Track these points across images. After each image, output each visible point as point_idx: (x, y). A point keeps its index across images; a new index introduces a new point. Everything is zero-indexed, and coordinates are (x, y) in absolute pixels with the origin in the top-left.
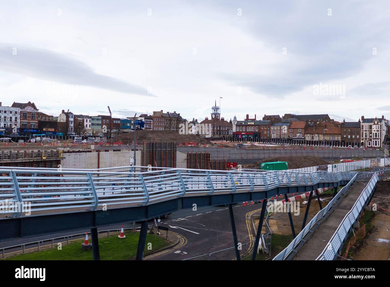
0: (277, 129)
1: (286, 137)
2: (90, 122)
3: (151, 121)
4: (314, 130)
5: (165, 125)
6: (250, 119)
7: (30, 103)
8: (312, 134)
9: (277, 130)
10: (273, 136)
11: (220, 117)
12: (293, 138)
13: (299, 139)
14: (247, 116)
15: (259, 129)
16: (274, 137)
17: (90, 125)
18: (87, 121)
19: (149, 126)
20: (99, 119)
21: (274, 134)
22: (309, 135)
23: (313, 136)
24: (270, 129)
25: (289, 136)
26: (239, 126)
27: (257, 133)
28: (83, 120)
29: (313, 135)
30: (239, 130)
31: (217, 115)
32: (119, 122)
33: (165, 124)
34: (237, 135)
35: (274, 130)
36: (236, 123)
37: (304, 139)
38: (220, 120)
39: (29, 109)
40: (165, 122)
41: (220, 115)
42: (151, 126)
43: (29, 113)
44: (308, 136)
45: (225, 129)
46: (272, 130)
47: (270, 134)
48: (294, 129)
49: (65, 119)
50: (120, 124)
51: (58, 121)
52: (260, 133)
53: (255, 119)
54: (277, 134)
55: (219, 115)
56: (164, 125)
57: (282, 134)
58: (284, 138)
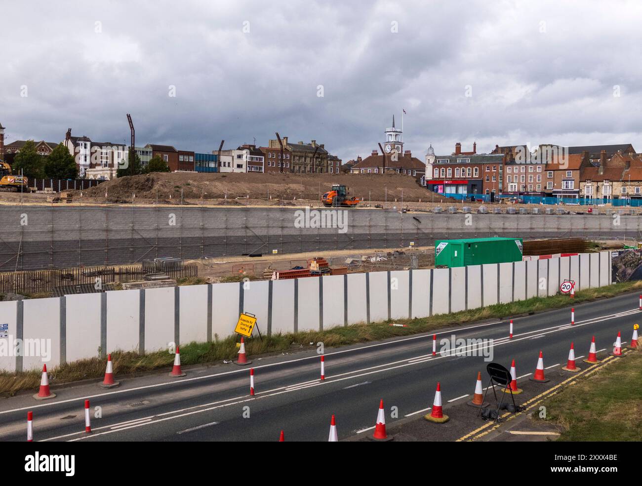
0: (519, 171)
1: (539, 190)
3: (261, 159)
4: (602, 173)
5: (292, 168)
6: (463, 154)
8: (597, 182)
9: (519, 173)
10: (509, 187)
11: (402, 151)
12: (554, 190)
13: (567, 192)
14: (458, 146)
15: (481, 173)
16: (512, 189)
19: (257, 168)
20: (147, 152)
21: (512, 182)
22: (590, 184)
23: (598, 187)
24: (503, 172)
25: (545, 188)
26: (439, 166)
27: (476, 180)
29: (600, 184)
30: (439, 176)
31: (396, 146)
32: (191, 159)
33: (292, 165)
34: (434, 185)
35: (513, 173)
36: (432, 161)
37: (578, 192)
38: (403, 156)
40: (292, 161)
41: (402, 146)
42: (260, 169)
44: (588, 187)
45: (412, 174)
46: (509, 174)
47: (503, 184)
48: (555, 171)
50: (193, 162)
52: (482, 181)
53: (475, 152)
54: (519, 183)
55: (400, 146)
56: (290, 166)
57: (530, 183)
58: (534, 191)
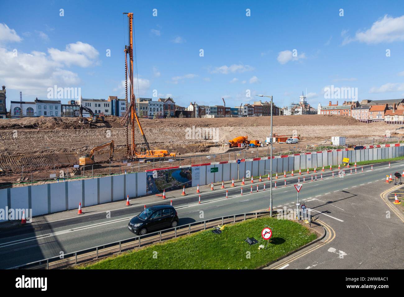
0: (358, 112)
1: (366, 119)
2: (209, 110)
3: (252, 109)
4: (394, 112)
6: (333, 105)
7: (169, 98)
8: (392, 116)
12: (373, 119)
13: (379, 120)
15: (341, 113)
17: (209, 113)
18: (207, 110)
20: (216, 108)
21: (355, 116)
23: (392, 118)
24: (351, 112)
25: (369, 118)
26: (323, 110)
28: (205, 109)
32: (230, 110)
35: (355, 113)
36: (321, 108)
37: (383, 120)
39: (169, 103)
40: (263, 109)
43: (169, 105)
48: (374, 112)
49: (193, 109)
51: (188, 110)
56: (262, 111)
57: (362, 116)
58: (364, 119)
